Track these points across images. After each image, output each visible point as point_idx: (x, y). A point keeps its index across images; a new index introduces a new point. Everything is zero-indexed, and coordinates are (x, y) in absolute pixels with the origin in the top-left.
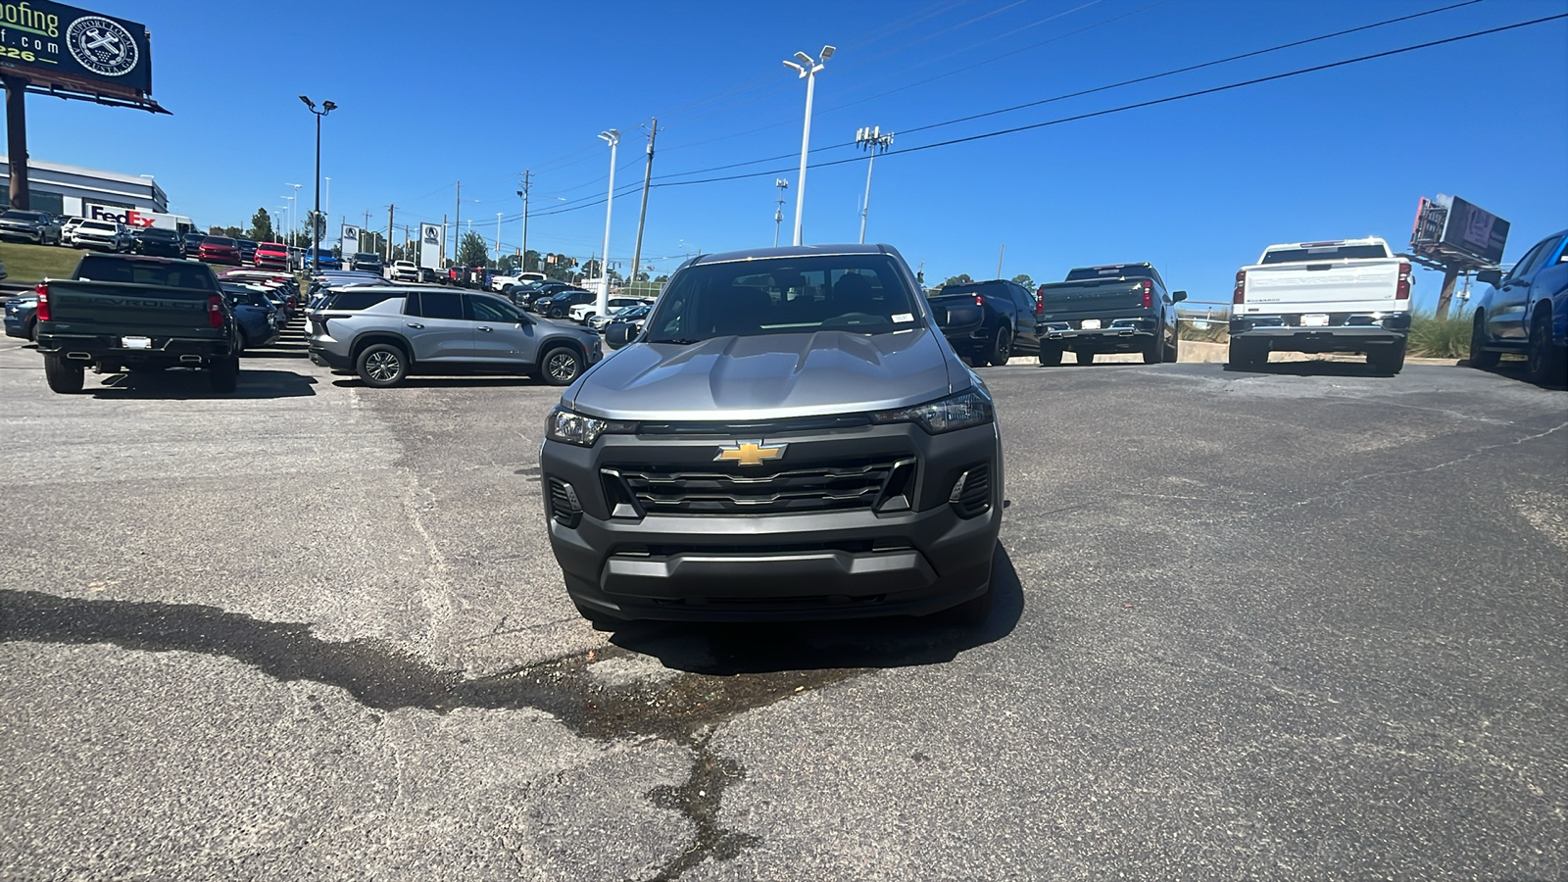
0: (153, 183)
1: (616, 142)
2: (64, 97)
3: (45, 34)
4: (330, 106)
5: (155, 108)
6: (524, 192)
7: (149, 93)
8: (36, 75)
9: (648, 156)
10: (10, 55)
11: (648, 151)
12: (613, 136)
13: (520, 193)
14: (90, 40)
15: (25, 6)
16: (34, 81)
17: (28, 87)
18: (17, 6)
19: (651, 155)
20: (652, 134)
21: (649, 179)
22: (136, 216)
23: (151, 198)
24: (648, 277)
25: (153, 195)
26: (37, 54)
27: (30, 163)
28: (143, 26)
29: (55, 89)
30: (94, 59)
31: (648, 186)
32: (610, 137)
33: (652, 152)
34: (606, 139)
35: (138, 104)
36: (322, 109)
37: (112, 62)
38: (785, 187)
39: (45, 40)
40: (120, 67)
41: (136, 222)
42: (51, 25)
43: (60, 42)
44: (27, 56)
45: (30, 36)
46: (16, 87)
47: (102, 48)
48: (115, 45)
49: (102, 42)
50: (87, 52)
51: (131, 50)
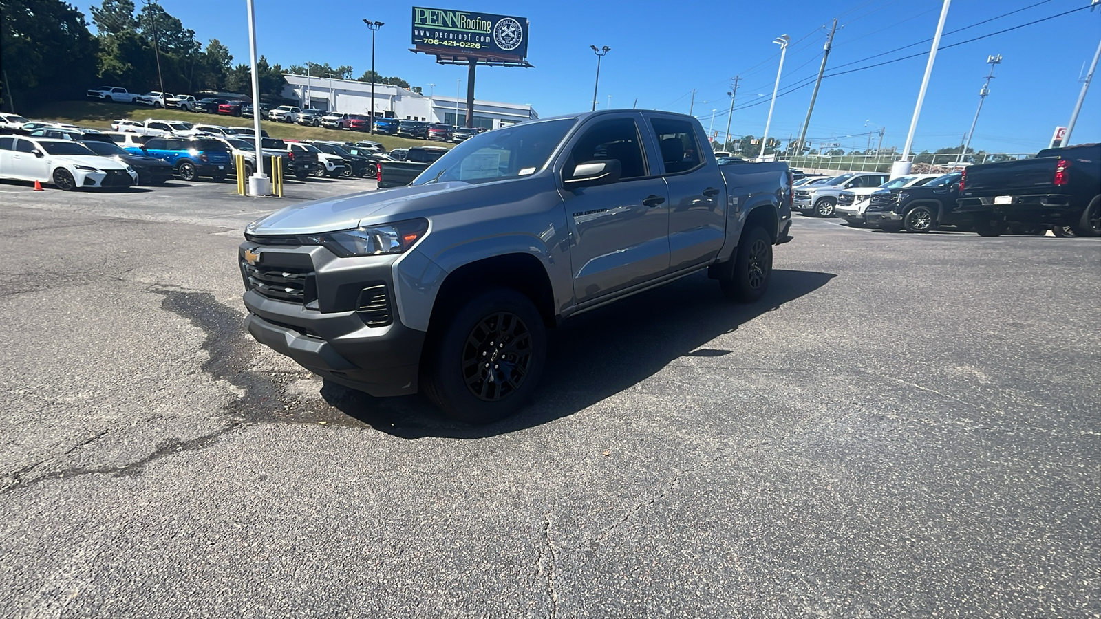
0: (531, 108)
1: (786, 45)
2: (491, 65)
3: (485, 32)
4: (606, 49)
5: (528, 65)
6: (732, 92)
7: (525, 57)
8: (481, 56)
9: (825, 52)
10: (471, 47)
11: (825, 48)
12: (785, 41)
13: (730, 94)
14: (503, 31)
15: (479, 19)
16: (479, 59)
17: (478, 62)
18: (476, 20)
19: (827, 51)
20: (832, 33)
21: (823, 71)
24: (843, 153)
25: (530, 115)
26: (482, 44)
27: (475, 102)
28: (526, 19)
29: (488, 62)
30: (504, 42)
31: (821, 77)
32: (782, 42)
33: (829, 48)
34: (780, 43)
35: (519, 63)
36: (601, 52)
37: (511, 42)
38: (998, 62)
39: (485, 36)
40: (514, 45)
42: (488, 27)
43: (491, 35)
44: (478, 46)
45: (480, 35)
46: (473, 63)
47: (507, 35)
48: (513, 32)
49: (508, 32)
50: (501, 39)
51: (520, 34)
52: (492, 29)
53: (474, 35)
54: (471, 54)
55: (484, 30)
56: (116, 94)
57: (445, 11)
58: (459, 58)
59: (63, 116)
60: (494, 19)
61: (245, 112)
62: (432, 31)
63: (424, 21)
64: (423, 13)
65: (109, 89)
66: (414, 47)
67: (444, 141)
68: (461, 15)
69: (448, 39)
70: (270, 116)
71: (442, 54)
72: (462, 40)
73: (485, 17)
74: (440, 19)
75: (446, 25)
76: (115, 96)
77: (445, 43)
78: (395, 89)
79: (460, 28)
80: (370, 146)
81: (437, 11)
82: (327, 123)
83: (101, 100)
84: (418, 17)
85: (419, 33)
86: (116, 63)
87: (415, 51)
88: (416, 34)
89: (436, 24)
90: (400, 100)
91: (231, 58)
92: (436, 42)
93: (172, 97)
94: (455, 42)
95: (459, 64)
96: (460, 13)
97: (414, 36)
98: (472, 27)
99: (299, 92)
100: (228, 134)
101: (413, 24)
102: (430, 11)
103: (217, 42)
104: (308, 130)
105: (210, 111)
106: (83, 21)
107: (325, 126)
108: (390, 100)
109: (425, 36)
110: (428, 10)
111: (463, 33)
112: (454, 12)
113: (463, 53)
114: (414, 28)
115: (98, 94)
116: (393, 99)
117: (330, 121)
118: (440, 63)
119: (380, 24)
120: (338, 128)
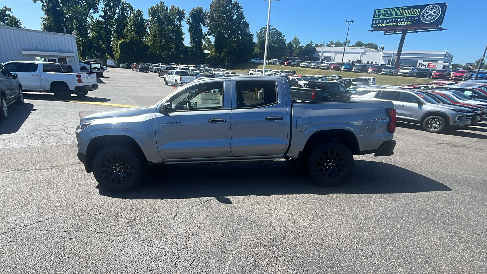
2: (417, 32)
3: (415, 15)
5: (441, 29)
7: (441, 25)
8: (410, 28)
10: (405, 24)
14: (428, 13)
15: (413, 9)
16: (409, 30)
17: (408, 32)
18: (411, 9)
22: (431, 64)
23: (444, 58)
26: (412, 22)
27: (402, 52)
28: (445, 3)
29: (415, 30)
30: (427, 18)
35: (436, 29)
37: (432, 18)
39: (414, 17)
40: (433, 19)
41: (430, 66)
42: (418, 12)
43: (419, 17)
44: (409, 23)
45: (411, 17)
46: (405, 32)
47: (430, 15)
48: (435, 12)
49: (431, 12)
50: (425, 17)
51: (439, 12)
52: (420, 13)
53: (407, 18)
54: (404, 28)
55: (415, 14)
56: (256, 60)
57: (392, 9)
58: (397, 31)
59: (240, 69)
60: (422, 7)
61: (292, 64)
62: (383, 20)
63: (379, 16)
64: (379, 12)
65: (254, 59)
66: (372, 29)
67: (376, 74)
68: (402, 9)
69: (392, 22)
70: (301, 65)
71: (387, 30)
72: (400, 21)
73: (416, 7)
74: (389, 13)
75: (391, 15)
76: (255, 61)
77: (390, 24)
78: (364, 49)
79: (400, 15)
80: (335, 77)
81: (387, 10)
82: (322, 67)
83: (251, 63)
84: (377, 14)
85: (376, 22)
86: (259, 50)
87: (372, 31)
88: (374, 22)
89: (386, 16)
90: (366, 54)
91: (300, 43)
92: (384, 25)
93: (271, 60)
94: (395, 23)
95: (397, 34)
96: (401, 8)
97: (373, 24)
98: (407, 14)
99: (320, 54)
100: (282, 73)
101: (374, 17)
102: (384, 10)
103: (296, 37)
104: (313, 70)
105: (281, 64)
106: (253, 37)
107: (321, 69)
108: (360, 55)
109: (379, 23)
110: (383, 10)
111: (401, 18)
112: (397, 8)
113: (399, 28)
114: (373, 20)
115: (251, 61)
116: (362, 54)
117: (323, 66)
118: (386, 35)
119: (353, 21)
120: (326, 69)
